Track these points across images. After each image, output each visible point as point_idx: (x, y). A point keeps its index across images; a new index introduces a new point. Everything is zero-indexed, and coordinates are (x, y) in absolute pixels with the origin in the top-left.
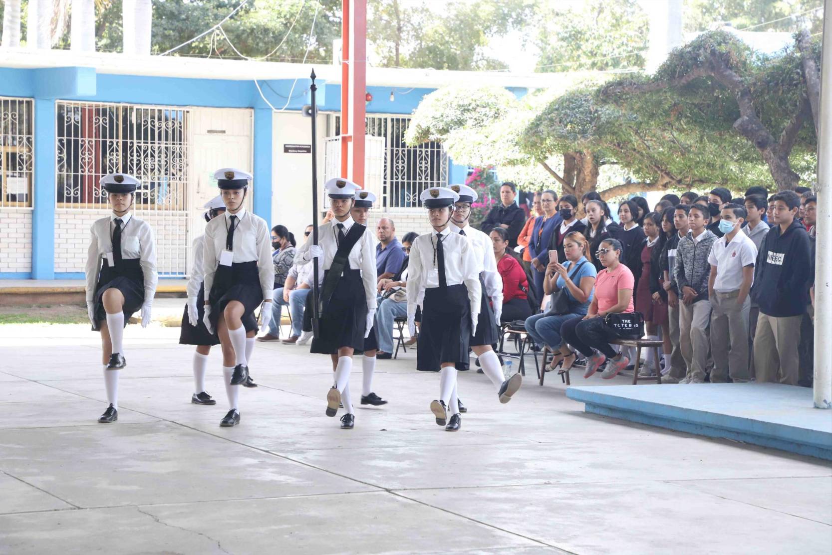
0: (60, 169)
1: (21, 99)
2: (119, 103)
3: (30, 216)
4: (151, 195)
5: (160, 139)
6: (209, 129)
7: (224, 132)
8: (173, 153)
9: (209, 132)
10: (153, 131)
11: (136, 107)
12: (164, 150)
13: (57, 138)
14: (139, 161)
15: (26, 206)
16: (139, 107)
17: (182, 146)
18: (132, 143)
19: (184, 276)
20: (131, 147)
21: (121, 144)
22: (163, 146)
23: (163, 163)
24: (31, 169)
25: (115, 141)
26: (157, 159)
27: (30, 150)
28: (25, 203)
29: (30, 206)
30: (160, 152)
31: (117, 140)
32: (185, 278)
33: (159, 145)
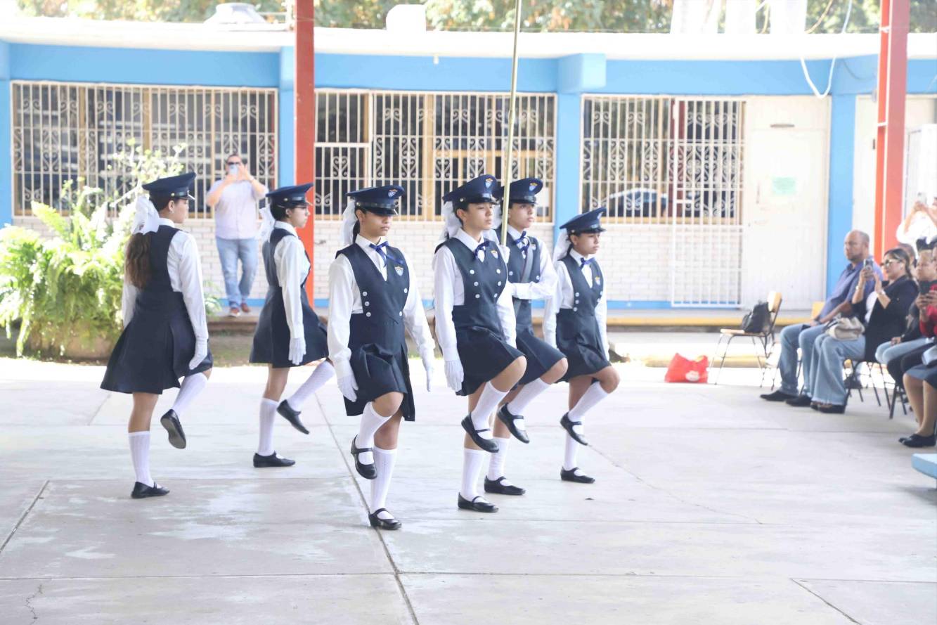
0: (586, 176)
1: (542, 95)
2: (658, 94)
3: (551, 233)
4: (695, 207)
5: (707, 137)
6: (773, 123)
7: (792, 126)
8: (724, 154)
9: (773, 126)
10: (699, 128)
11: (678, 99)
12: (712, 151)
13: (582, 140)
14: (681, 165)
15: (547, 221)
16: (682, 98)
17: (736, 145)
18: (672, 143)
19: (736, 306)
20: (672, 148)
21: (660, 146)
22: (711, 146)
23: (711, 167)
24: (551, 178)
25: (652, 141)
26: (703, 161)
27: (551, 155)
28: (544, 218)
29: (551, 221)
30: (708, 154)
31: (656, 140)
32: (738, 309)
33: (707, 145)
